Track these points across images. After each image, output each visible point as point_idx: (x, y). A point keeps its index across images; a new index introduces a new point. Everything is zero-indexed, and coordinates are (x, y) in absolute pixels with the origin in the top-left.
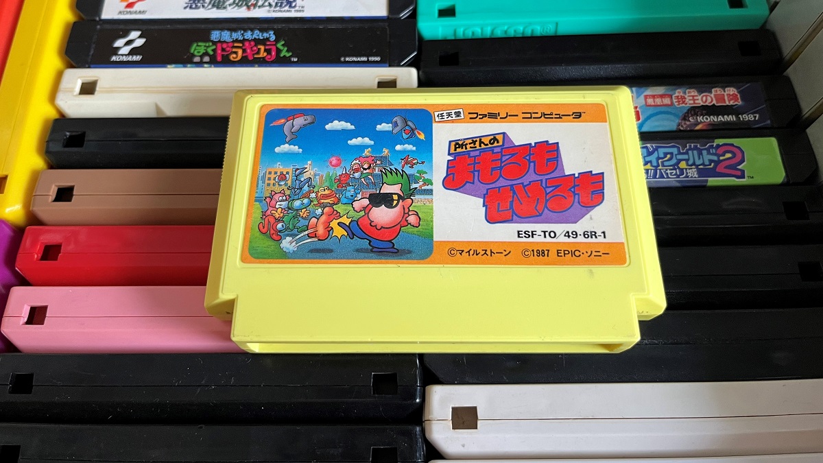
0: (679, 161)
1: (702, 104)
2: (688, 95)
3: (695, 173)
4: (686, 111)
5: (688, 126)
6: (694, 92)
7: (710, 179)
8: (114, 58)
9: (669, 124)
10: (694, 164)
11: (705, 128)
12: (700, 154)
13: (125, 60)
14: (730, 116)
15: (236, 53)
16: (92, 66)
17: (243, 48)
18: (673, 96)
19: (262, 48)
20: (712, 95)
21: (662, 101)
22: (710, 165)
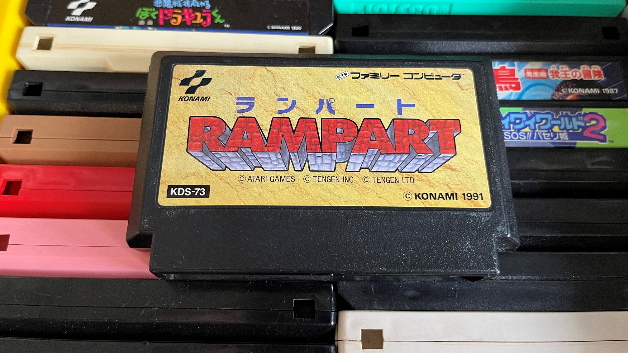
0: (553, 126)
1: (572, 78)
2: (560, 70)
3: (566, 136)
4: (558, 83)
5: (561, 96)
6: (566, 68)
7: (578, 142)
8: (68, 19)
9: (545, 94)
11: (574, 98)
12: (570, 120)
13: (78, 20)
14: (595, 89)
15: (176, 18)
16: (48, 25)
17: (183, 14)
18: (549, 71)
19: (199, 15)
20: (581, 71)
21: (539, 75)
22: (578, 130)
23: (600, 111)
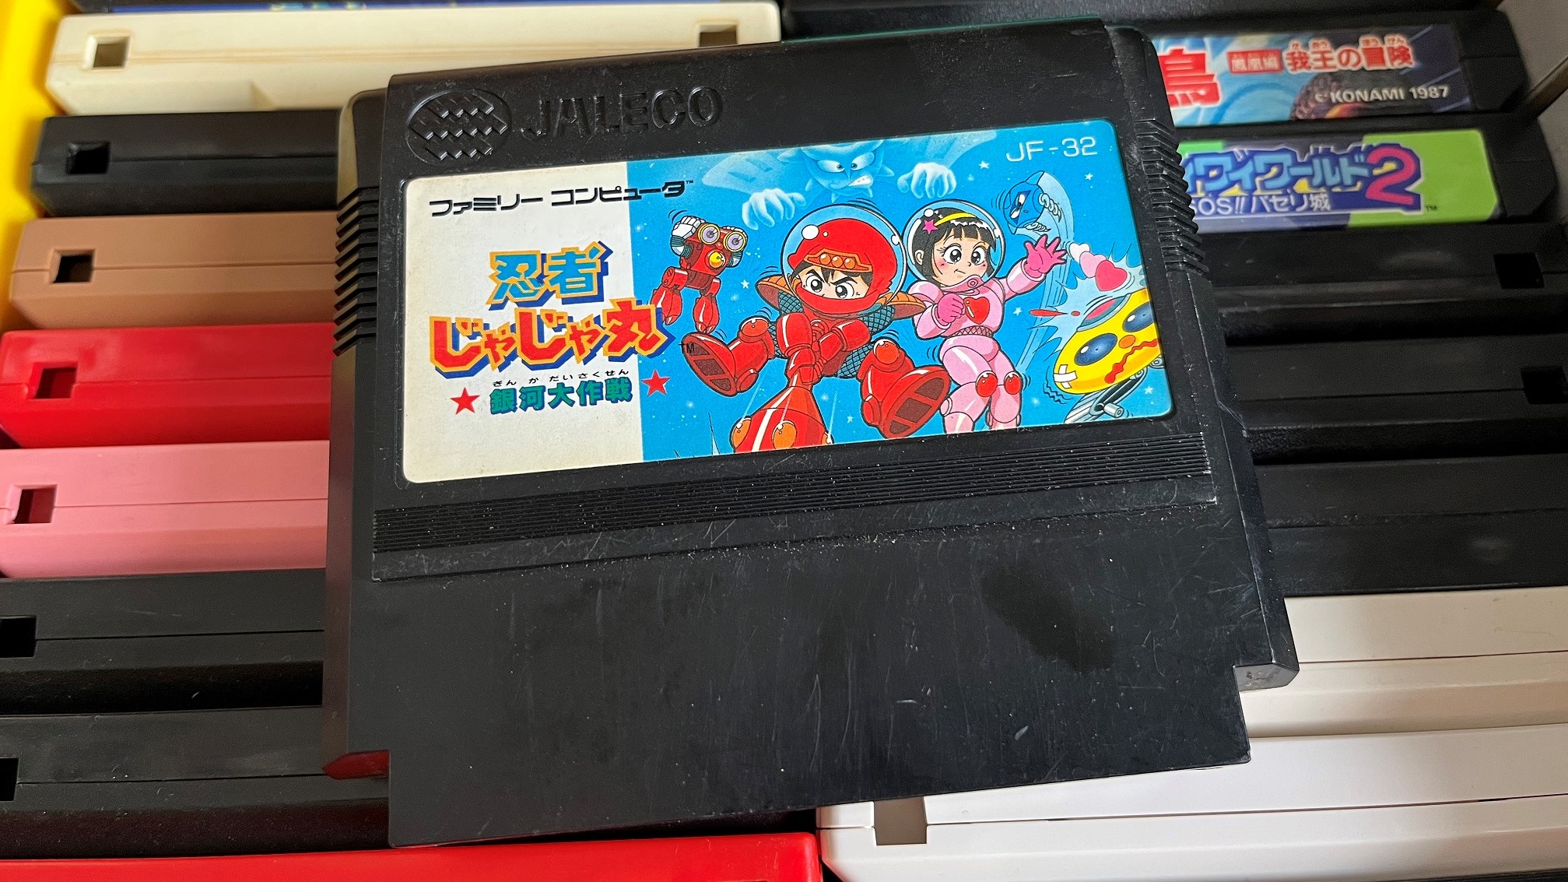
0: (1295, 179)
1: (1340, 67)
2: (1311, 49)
3: (1326, 202)
4: (1307, 81)
5: (1313, 111)
6: (1324, 45)
7: (1354, 213)
9: (1275, 107)
10: (1323, 184)
11: (1345, 114)
12: (1335, 163)
14: (1394, 91)
16: (116, 9)
18: (1284, 55)
20: (1360, 51)
21: (1262, 63)
22: (1354, 185)
23: (1404, 139)
